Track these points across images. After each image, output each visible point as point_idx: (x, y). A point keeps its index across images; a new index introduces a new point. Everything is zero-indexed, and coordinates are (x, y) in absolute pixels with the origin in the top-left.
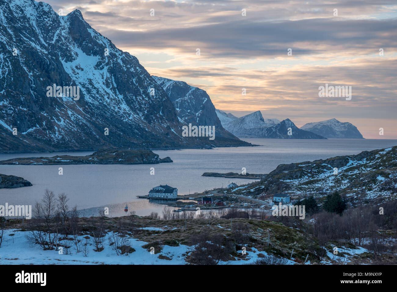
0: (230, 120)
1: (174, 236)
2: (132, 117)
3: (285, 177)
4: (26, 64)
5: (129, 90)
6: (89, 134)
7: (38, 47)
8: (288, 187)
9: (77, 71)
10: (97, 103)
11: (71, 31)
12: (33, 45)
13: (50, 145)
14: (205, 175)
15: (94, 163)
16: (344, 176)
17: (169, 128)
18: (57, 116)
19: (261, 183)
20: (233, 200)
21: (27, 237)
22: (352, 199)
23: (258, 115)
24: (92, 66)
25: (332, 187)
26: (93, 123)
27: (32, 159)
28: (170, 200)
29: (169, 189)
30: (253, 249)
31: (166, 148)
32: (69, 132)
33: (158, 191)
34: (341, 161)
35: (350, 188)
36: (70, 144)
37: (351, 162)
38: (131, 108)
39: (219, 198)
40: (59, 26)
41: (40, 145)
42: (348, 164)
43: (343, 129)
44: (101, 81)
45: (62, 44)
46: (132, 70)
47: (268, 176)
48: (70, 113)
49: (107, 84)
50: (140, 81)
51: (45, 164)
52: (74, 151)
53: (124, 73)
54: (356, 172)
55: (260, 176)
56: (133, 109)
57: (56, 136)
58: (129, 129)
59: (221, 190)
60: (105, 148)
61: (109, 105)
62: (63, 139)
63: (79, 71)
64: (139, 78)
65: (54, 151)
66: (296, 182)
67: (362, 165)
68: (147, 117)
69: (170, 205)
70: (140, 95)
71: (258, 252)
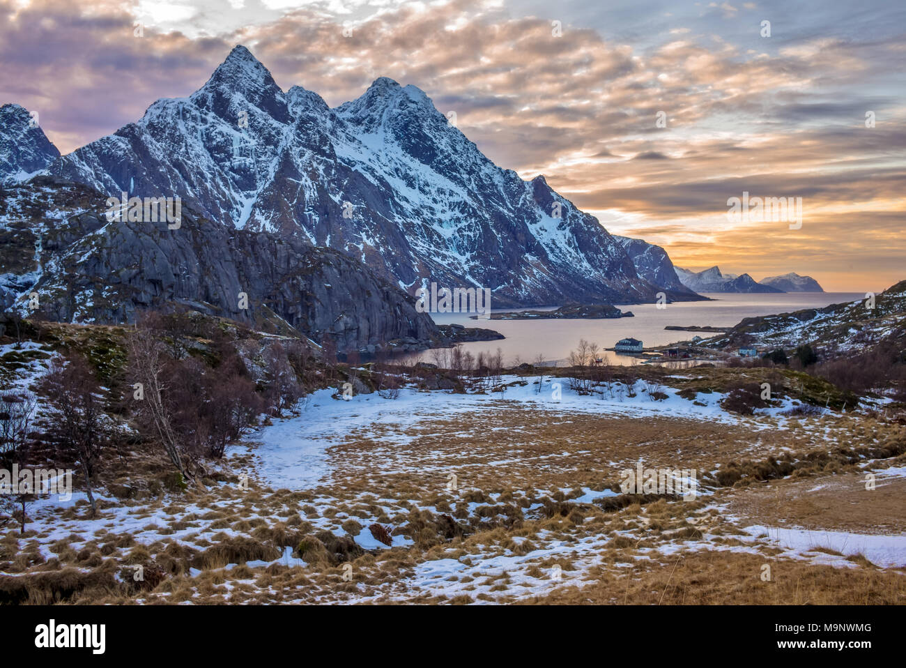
0: (688, 276)
1: (705, 384)
2: (594, 274)
3: (751, 330)
4: (495, 227)
5: (590, 249)
6: (553, 291)
7: (506, 211)
8: (754, 340)
9: (541, 232)
10: (560, 262)
11: (535, 195)
12: (501, 209)
13: (517, 301)
14: (668, 328)
15: (559, 317)
16: (812, 329)
17: (628, 284)
18: (523, 275)
19: (726, 336)
20: (698, 352)
21: (562, 383)
22: (823, 351)
23: (715, 270)
24: (555, 227)
25: (799, 340)
26: (556, 280)
27: (502, 314)
28: (636, 352)
29: (634, 342)
30: (786, 397)
31: (626, 303)
32: (535, 289)
33: (624, 344)
34: (808, 314)
35: (821, 340)
36: (536, 301)
37: (818, 315)
38: (592, 266)
39: (684, 350)
40: (524, 191)
41: (508, 301)
42: (816, 317)
43: (803, 283)
44: (563, 241)
45: (527, 208)
46: (593, 229)
47: (732, 330)
48: (535, 271)
49: (569, 244)
50: (601, 240)
51: (515, 318)
52: (539, 306)
53: (585, 232)
54: (824, 324)
55: (722, 330)
56: (594, 266)
57: (523, 293)
58: (591, 285)
59: (685, 343)
60: (568, 303)
61: (571, 263)
62: (529, 295)
63: (543, 232)
64: (599, 237)
65: (521, 307)
66: (762, 335)
67: (830, 318)
68: (607, 274)
69: (637, 357)
70: (601, 253)
71: (793, 401)
